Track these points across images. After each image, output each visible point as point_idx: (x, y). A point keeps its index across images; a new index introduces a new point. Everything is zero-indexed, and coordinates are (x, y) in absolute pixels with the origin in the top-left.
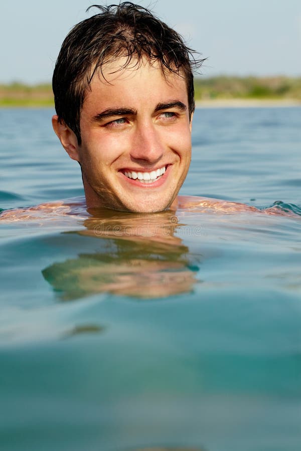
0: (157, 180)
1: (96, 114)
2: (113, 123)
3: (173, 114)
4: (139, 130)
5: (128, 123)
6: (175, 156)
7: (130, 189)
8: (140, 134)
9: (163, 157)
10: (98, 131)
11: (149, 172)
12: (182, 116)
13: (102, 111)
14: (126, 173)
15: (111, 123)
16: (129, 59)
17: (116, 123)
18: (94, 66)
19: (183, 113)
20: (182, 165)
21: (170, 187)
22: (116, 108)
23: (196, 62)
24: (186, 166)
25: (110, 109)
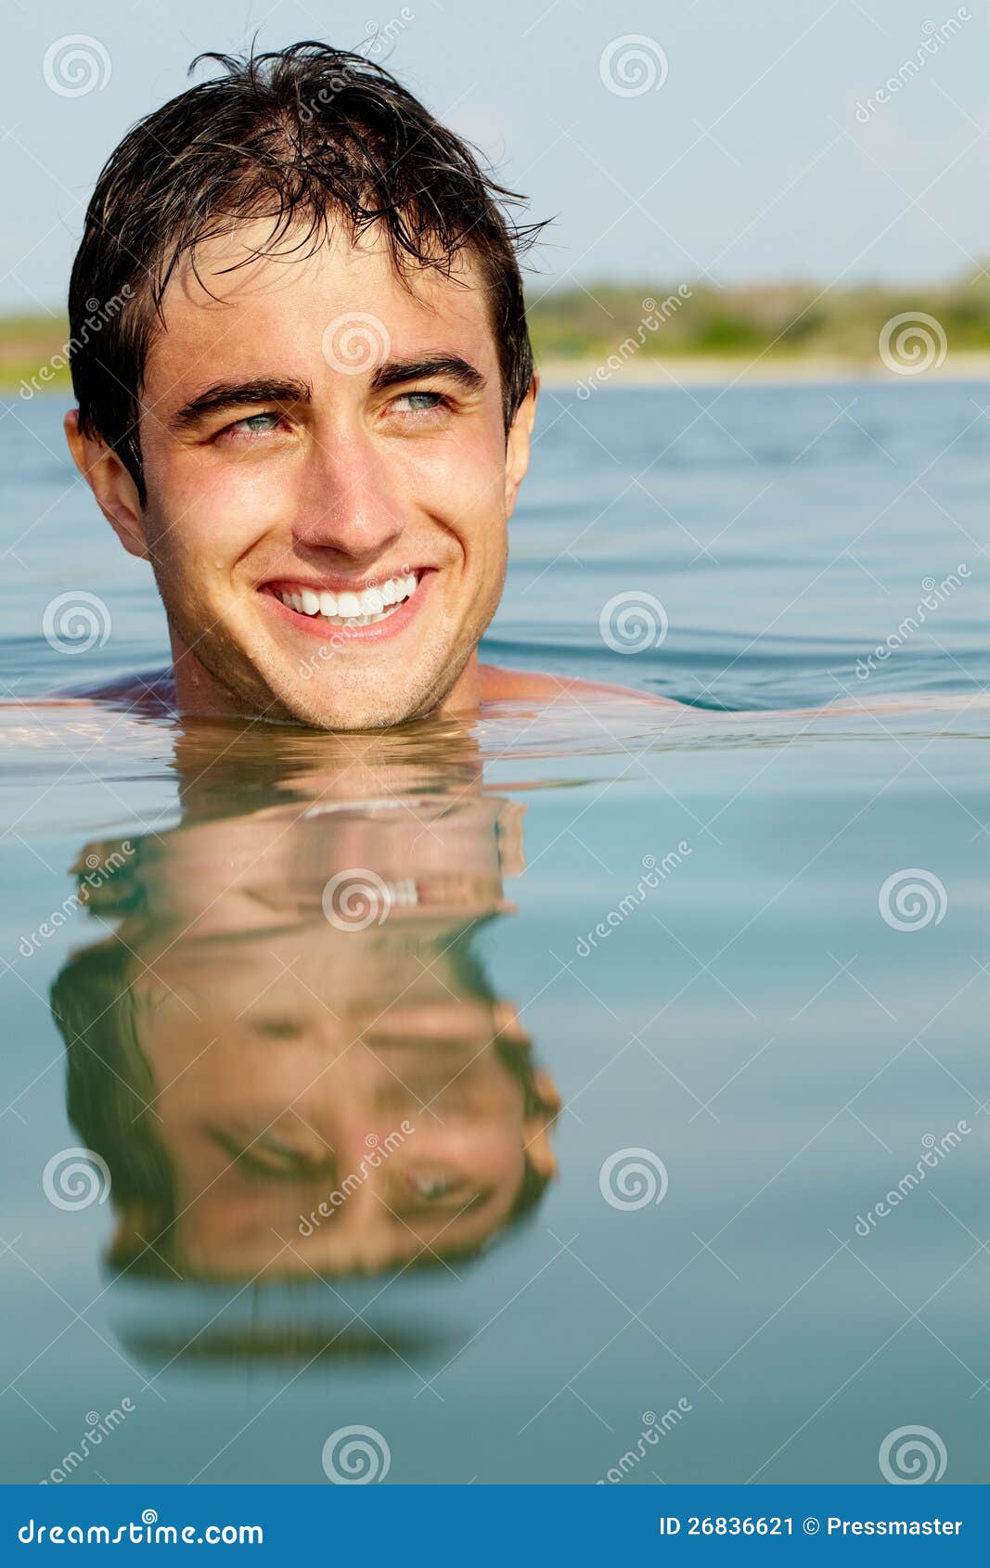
0: (383, 617)
1: (181, 406)
2: (236, 428)
3: (435, 399)
4: (318, 453)
5: (288, 429)
6: (446, 542)
7: (295, 646)
8: (322, 467)
9: (401, 543)
10: (192, 458)
11: (358, 589)
12: (467, 410)
13: (199, 392)
14: (285, 596)
15: (229, 428)
16: (283, 224)
17: (246, 428)
18: (170, 250)
19: (471, 399)
20: (471, 575)
22: (242, 382)
23: (520, 231)
24: (484, 572)
25: (223, 386)
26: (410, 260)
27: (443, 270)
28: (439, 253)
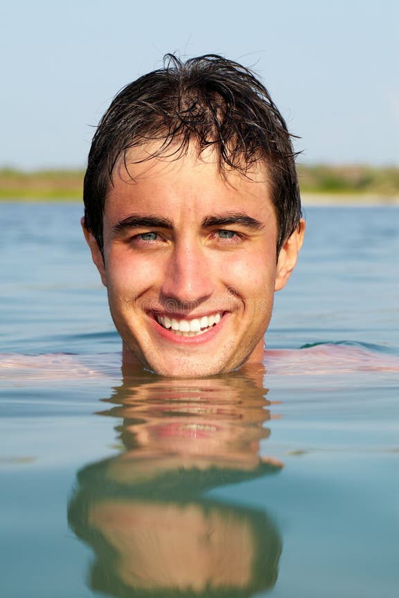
0: (202, 332)
1: (117, 223)
4: (175, 254)
5: (165, 241)
6: (234, 299)
9: (212, 299)
11: (190, 319)
12: (253, 239)
13: (124, 218)
14: (159, 317)
15: (135, 237)
16: (168, 142)
19: (255, 234)
20: (247, 316)
21: (225, 347)
22: (142, 216)
24: (254, 316)
25: (134, 217)
26: (227, 166)
27: (243, 172)
28: (243, 164)
